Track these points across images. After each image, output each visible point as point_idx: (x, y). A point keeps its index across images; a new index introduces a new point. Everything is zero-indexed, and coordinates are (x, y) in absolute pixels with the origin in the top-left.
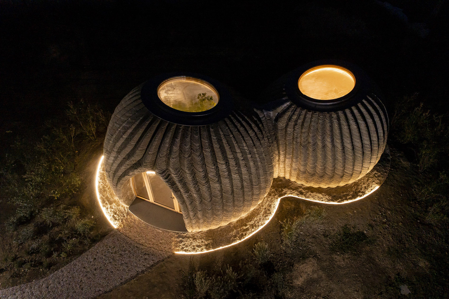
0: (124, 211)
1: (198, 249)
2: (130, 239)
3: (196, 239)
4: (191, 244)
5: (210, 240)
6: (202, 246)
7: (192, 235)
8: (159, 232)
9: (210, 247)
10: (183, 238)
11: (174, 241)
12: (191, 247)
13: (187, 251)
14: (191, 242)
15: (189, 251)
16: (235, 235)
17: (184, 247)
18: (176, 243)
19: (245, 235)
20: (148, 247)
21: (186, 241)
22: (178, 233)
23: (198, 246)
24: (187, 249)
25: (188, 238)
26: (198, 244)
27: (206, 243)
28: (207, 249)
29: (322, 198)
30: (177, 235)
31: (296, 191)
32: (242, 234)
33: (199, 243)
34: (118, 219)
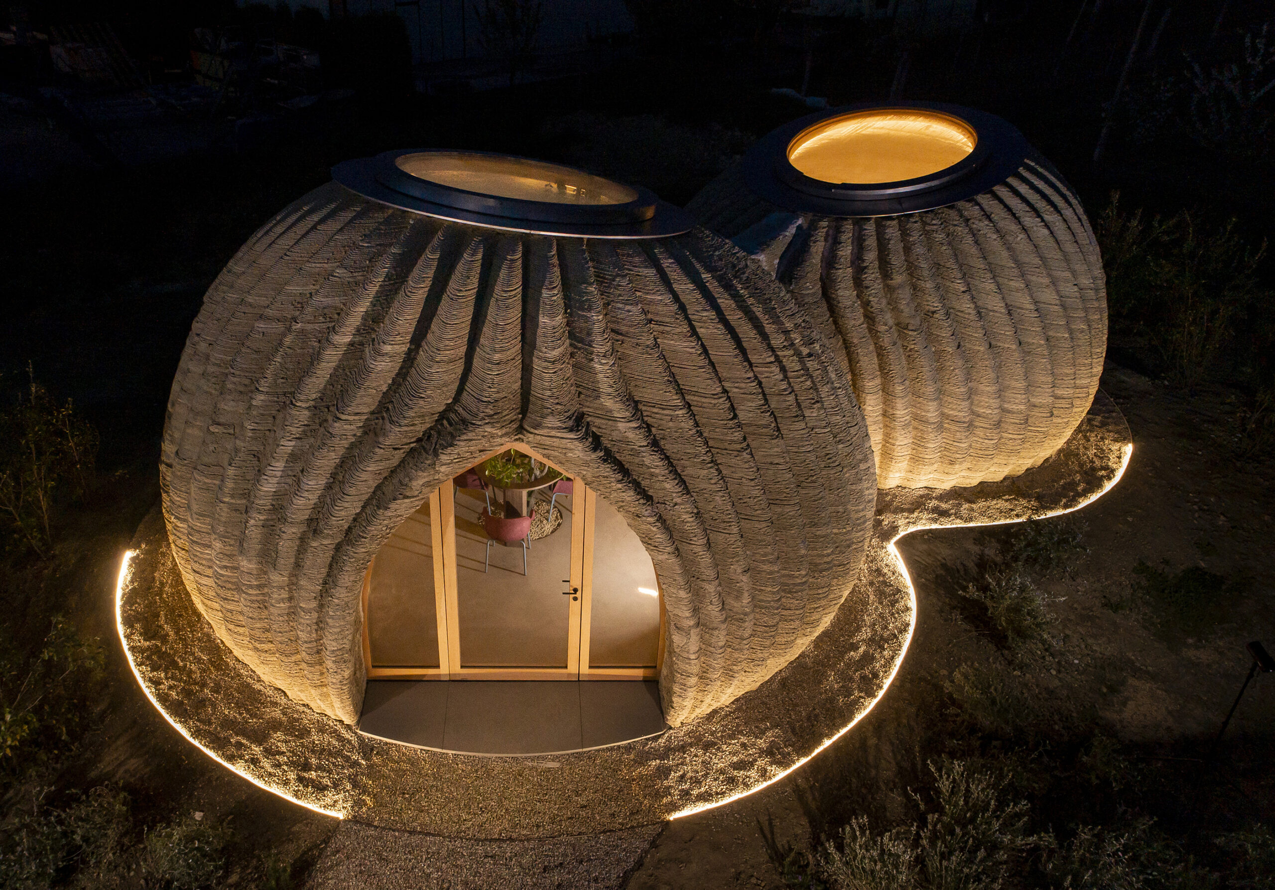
0: (344, 746)
1: (747, 777)
2: (439, 835)
3: (715, 744)
4: (707, 768)
5: (767, 729)
6: (756, 761)
7: (688, 734)
8: (549, 770)
9: (785, 756)
10: (664, 756)
11: (634, 780)
12: (715, 780)
13: (711, 795)
14: (703, 762)
15: (717, 794)
16: (841, 687)
17: (686, 786)
18: (645, 787)
19: (876, 675)
20: (540, 839)
21: (682, 764)
22: (628, 749)
23: (742, 765)
24: (703, 790)
25: (683, 748)
26: (735, 759)
27: (762, 743)
28: (784, 763)
29: (1012, 510)
30: (632, 756)
31: (921, 512)
32: (863, 678)
33: (734, 754)
34: (334, 783)
